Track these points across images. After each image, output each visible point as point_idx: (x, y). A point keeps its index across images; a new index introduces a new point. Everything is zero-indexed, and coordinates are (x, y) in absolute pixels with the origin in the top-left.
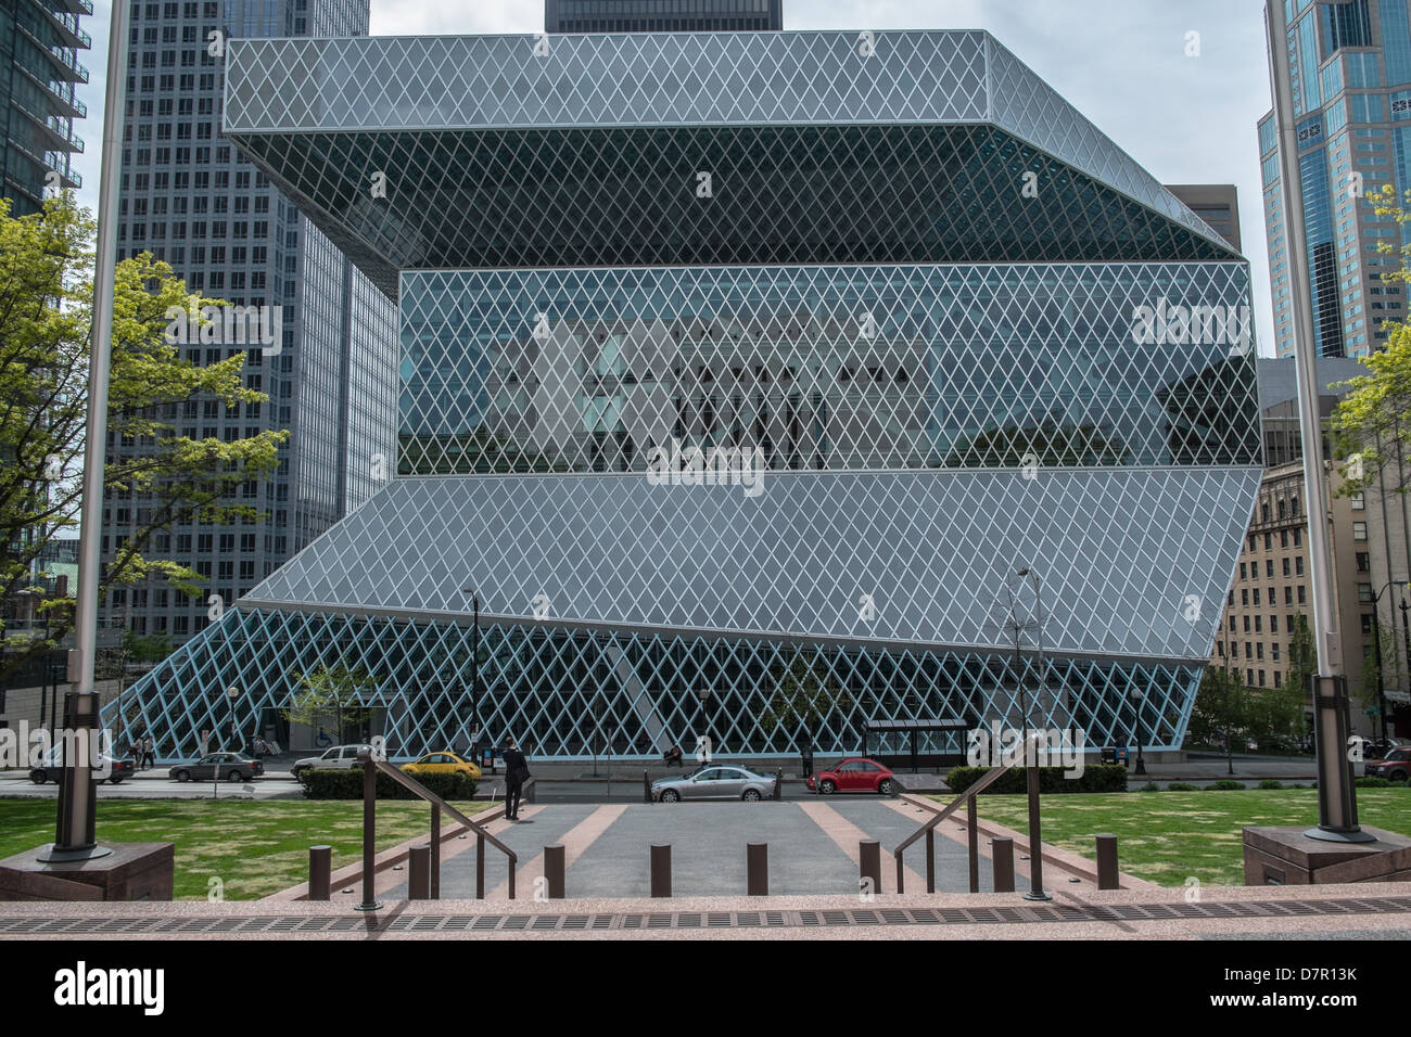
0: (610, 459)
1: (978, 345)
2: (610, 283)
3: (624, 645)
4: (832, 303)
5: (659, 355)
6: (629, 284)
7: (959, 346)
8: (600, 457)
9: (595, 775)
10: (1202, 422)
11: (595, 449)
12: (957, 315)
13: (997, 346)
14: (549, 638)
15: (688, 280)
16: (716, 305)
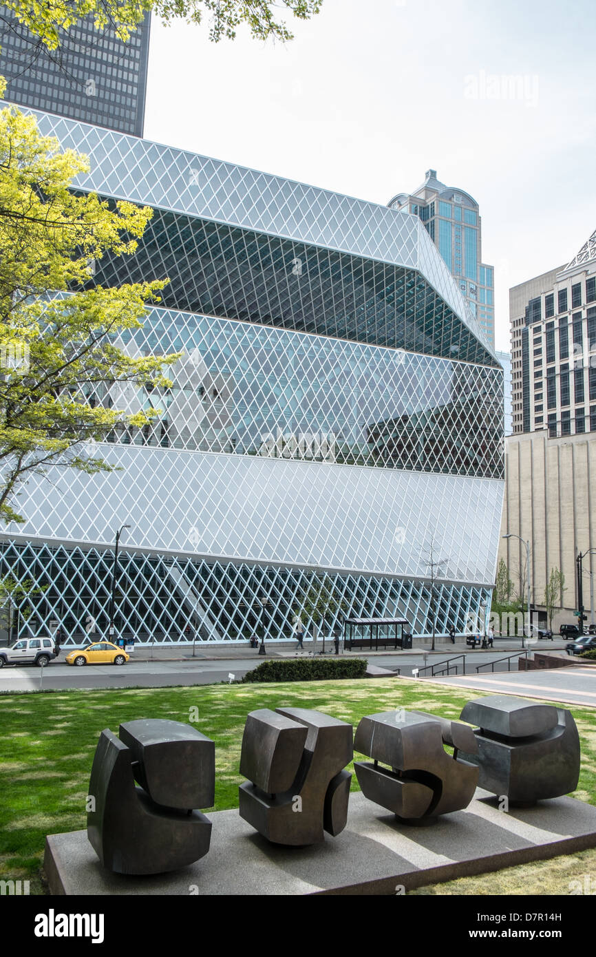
0: (173, 440)
1: (377, 394)
2: (167, 319)
3: (183, 566)
4: (301, 356)
5: (196, 373)
6: (180, 322)
7: (367, 394)
8: (166, 437)
9: (194, 656)
10: (480, 454)
11: (163, 432)
12: (367, 375)
13: (387, 396)
14: (132, 560)
15: (217, 326)
16: (234, 346)
